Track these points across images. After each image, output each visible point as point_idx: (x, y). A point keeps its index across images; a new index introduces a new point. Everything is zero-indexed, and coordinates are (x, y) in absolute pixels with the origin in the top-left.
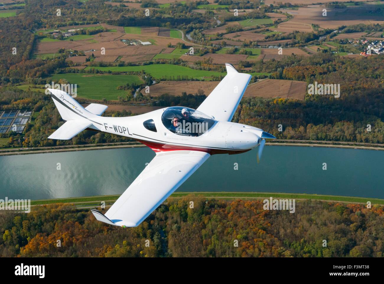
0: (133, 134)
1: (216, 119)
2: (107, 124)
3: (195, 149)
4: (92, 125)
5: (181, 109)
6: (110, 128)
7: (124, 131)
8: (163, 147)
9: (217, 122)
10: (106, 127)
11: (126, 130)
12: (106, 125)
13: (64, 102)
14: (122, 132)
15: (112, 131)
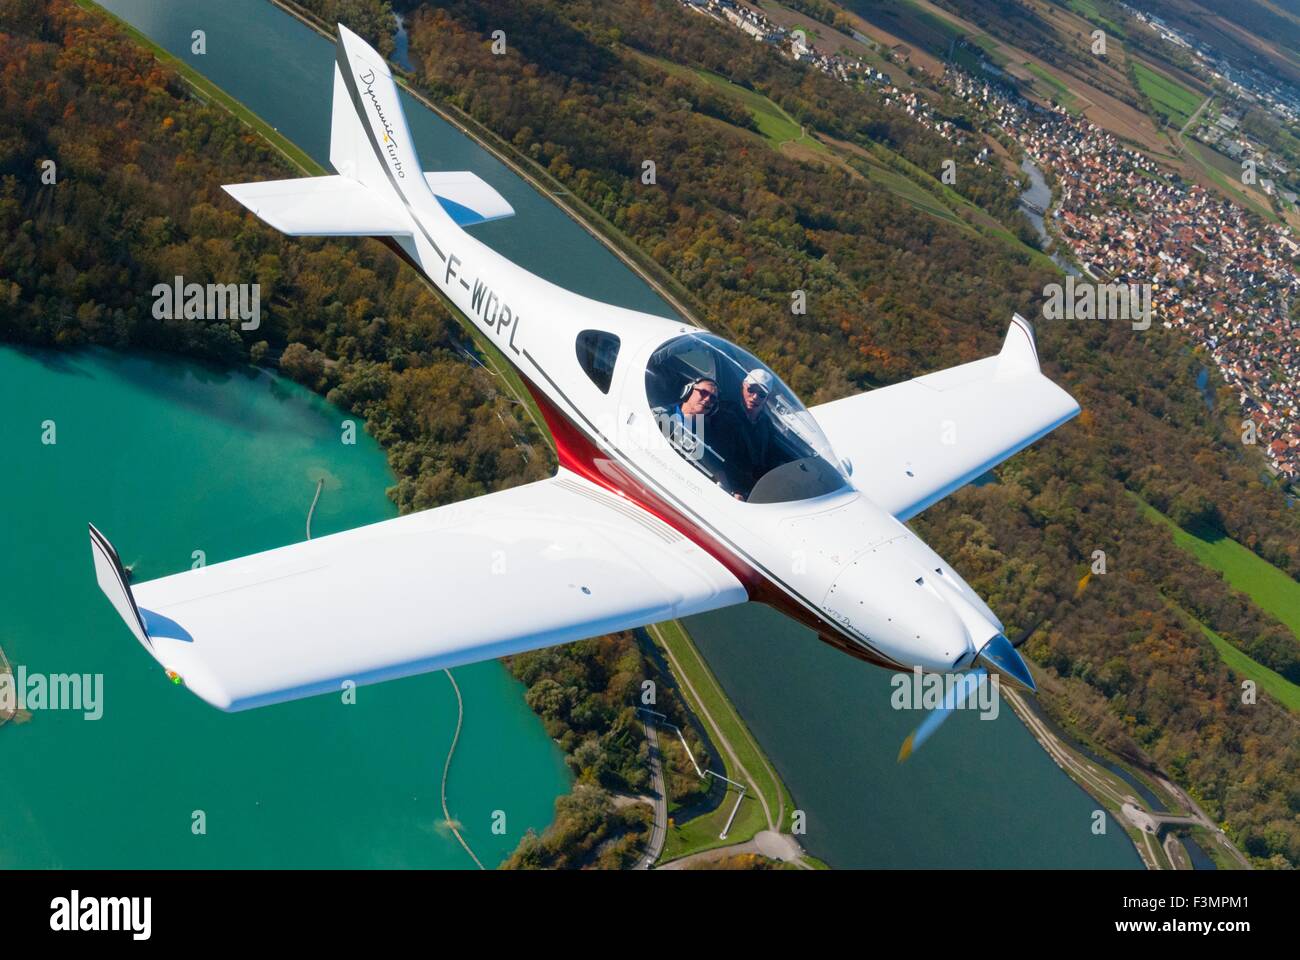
0: (525, 352)
1: (853, 480)
2: (459, 263)
3: (705, 539)
4: (410, 239)
5: (752, 366)
6: (462, 282)
7: (501, 321)
8: (598, 462)
9: (851, 490)
10: (450, 271)
11: (506, 324)
12: (454, 266)
13: (366, 100)
14: (491, 323)
15: (462, 299)
